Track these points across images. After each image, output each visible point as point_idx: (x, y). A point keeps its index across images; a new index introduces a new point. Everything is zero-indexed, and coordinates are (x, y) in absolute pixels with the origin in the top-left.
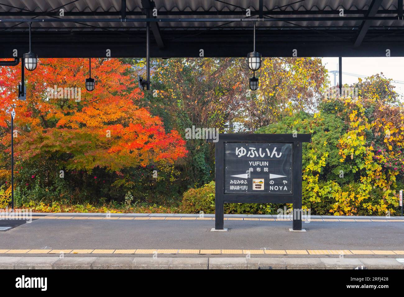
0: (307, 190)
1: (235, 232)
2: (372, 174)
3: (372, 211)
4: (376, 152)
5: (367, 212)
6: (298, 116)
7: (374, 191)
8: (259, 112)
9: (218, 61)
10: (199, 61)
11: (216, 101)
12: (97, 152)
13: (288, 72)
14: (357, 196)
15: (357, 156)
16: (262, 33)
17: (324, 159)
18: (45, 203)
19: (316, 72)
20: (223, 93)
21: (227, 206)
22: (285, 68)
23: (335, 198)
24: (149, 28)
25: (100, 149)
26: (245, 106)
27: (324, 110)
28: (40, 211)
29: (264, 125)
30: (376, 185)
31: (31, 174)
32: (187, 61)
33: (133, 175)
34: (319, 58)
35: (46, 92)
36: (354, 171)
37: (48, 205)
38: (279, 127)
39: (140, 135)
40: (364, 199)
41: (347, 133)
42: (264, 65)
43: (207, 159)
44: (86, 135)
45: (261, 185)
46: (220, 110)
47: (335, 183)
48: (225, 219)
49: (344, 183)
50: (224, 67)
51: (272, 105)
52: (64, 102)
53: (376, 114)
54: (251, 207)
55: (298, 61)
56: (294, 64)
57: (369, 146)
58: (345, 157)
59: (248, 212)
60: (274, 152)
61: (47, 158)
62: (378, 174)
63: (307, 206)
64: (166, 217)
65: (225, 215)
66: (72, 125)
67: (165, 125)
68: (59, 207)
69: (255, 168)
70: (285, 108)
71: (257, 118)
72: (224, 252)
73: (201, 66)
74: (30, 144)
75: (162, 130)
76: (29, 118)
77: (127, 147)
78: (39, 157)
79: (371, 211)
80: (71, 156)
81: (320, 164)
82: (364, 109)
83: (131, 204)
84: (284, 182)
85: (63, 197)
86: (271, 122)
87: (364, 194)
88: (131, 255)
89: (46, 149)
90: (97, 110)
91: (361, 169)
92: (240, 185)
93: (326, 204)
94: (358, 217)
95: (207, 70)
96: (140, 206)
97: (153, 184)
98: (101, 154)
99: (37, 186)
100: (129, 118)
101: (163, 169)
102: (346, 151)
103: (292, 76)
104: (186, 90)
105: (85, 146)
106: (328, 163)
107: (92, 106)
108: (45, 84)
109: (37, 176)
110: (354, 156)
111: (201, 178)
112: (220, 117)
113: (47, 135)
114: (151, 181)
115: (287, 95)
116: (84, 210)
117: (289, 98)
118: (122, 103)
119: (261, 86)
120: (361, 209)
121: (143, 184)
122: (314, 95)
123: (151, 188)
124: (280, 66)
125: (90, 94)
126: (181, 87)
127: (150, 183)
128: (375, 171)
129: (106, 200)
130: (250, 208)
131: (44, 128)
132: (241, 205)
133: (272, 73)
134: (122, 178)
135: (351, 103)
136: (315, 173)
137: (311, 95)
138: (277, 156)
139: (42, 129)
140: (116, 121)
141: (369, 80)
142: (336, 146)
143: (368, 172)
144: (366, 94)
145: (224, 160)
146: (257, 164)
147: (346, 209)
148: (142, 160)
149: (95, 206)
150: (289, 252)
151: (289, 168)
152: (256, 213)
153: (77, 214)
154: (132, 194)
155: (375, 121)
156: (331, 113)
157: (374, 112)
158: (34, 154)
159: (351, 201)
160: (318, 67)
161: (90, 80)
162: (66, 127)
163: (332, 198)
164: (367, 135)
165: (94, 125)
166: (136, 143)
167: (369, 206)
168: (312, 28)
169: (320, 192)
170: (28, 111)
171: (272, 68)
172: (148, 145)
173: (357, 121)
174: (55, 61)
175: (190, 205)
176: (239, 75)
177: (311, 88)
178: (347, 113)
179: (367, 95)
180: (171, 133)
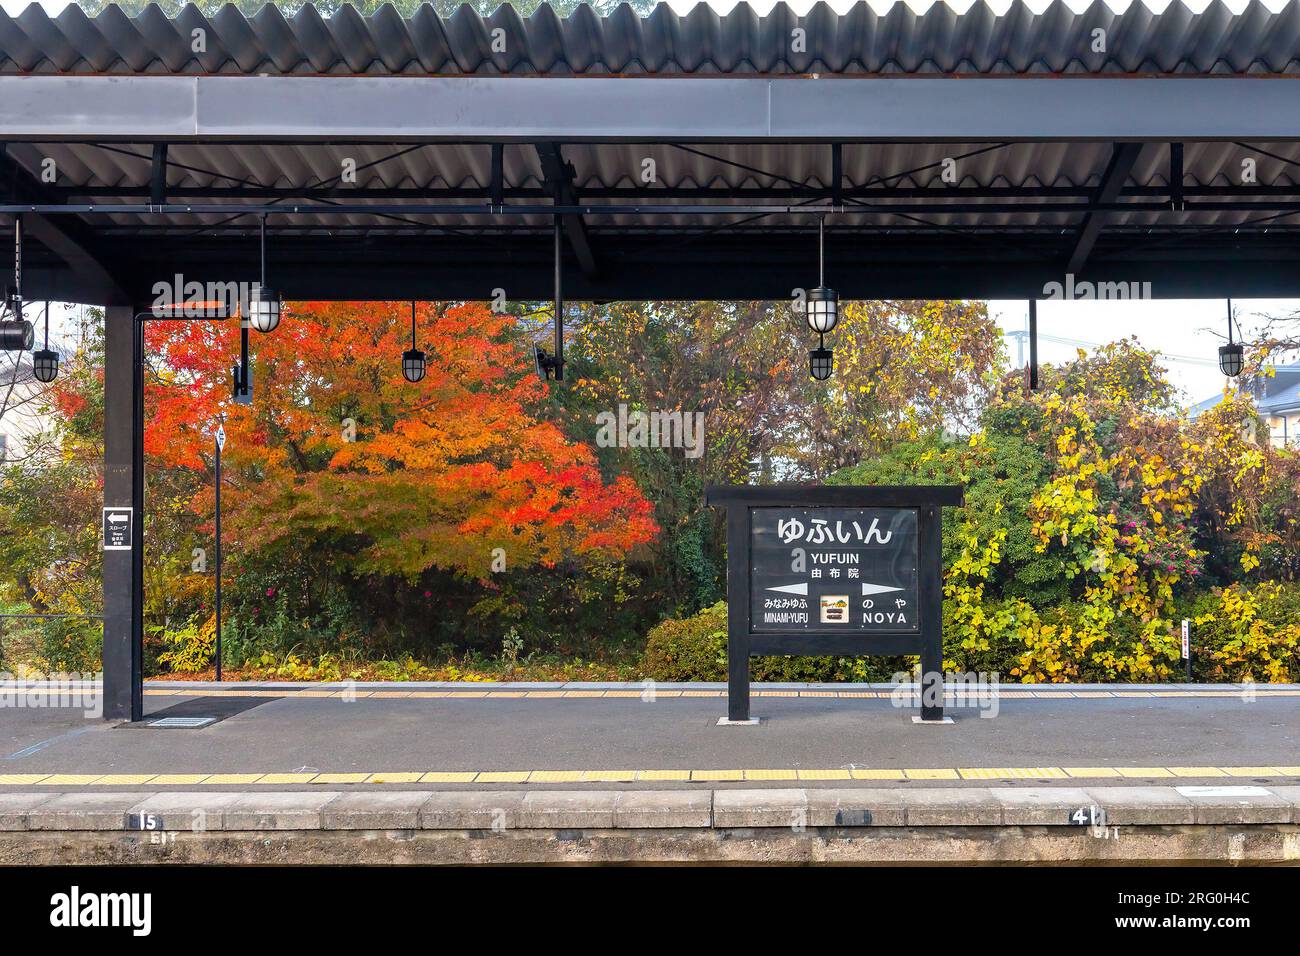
0: (956, 622)
1: (778, 726)
2: (1113, 582)
3: (1116, 670)
4: (1123, 529)
5: (1103, 672)
6: (931, 441)
7: (1119, 623)
8: (835, 432)
9: (733, 309)
10: (684, 308)
11: (729, 405)
12: (433, 531)
13: (904, 334)
14: (1079, 635)
15: (1076, 539)
16: (842, 241)
17: (996, 546)
18: (301, 658)
19: (976, 334)
20: (746, 385)
21: (759, 663)
22: (897, 325)
23: (1023, 640)
24: (561, 228)
25: (439, 524)
26: (800, 418)
27: (994, 426)
28: (289, 677)
29: (848, 464)
30: (1124, 608)
31: (265, 587)
32: (655, 308)
33: (524, 588)
34: (979, 301)
35: (304, 383)
36: (1070, 575)
37: (309, 662)
38: (885, 469)
39: (540, 491)
40: (1096, 642)
41: (1052, 481)
42: (847, 317)
43: (707, 547)
44: (404, 490)
45: (840, 611)
46: (739, 427)
47: (1023, 605)
48: (752, 694)
49: (1047, 605)
50: (749, 321)
51: (867, 416)
52: (349, 408)
53: (1121, 435)
54: (817, 665)
55: (930, 309)
56: (920, 314)
57: (1106, 513)
58: (1049, 541)
59: (811, 675)
60: (873, 530)
61: (306, 546)
62: (1129, 581)
63: (956, 660)
64: (606, 690)
65: (752, 685)
66: (370, 465)
67: (603, 466)
68: (336, 667)
69: (826, 568)
70: (898, 423)
71: (830, 447)
72: (752, 775)
73: (690, 320)
74: (263, 511)
75: (594, 475)
76: (261, 449)
77: (507, 519)
78: (288, 542)
79: (1112, 671)
80: (366, 540)
81: (988, 559)
82: (1093, 425)
83: (518, 659)
84: (897, 602)
85: (348, 643)
86: (865, 455)
87: (1094, 631)
88: (520, 786)
89: (305, 525)
90: (431, 427)
91: (1087, 569)
92: (790, 610)
93: (1003, 655)
94: (1080, 686)
95: (706, 330)
96: (540, 664)
97: (572, 610)
98: (442, 535)
99: (281, 616)
100: (511, 448)
101: (597, 573)
102: (1049, 526)
103: (915, 344)
104: (654, 379)
105: (402, 516)
106: (1007, 556)
107: (420, 417)
108: (301, 363)
109: (280, 592)
110: (1069, 538)
111: (692, 593)
112: (739, 444)
113: (305, 489)
114: (567, 603)
115: (902, 389)
116: (399, 675)
117: (908, 397)
118: (494, 410)
119: (840, 369)
120: (1088, 667)
121: (548, 610)
122: (971, 390)
123: (568, 619)
124: (886, 320)
125: (415, 388)
126: (642, 370)
127: (565, 606)
128: (1121, 574)
129: (454, 649)
130: (814, 666)
131: (298, 473)
132: (792, 659)
133: (867, 338)
134: (495, 594)
135: (1060, 410)
136: (974, 580)
137: (961, 391)
138: (879, 540)
139: (293, 475)
140: (479, 455)
141: (1103, 355)
142: (1025, 515)
143: (1103, 578)
144: (1096, 387)
145: (750, 550)
146: (831, 558)
147: (1052, 668)
148: (544, 551)
149: (427, 666)
150: (913, 774)
151: (911, 569)
152: (829, 678)
153: (382, 684)
154: (520, 634)
155: (1120, 453)
156: (1011, 433)
157: (1117, 430)
158: (273, 537)
159: (1063, 649)
160: (978, 323)
161: (414, 355)
162: (353, 469)
163: (1016, 640)
164: (1101, 488)
165: (425, 465)
166: (530, 507)
167: (1107, 659)
168: (963, 231)
169: (988, 626)
170: (255, 432)
171: (867, 326)
172: (561, 513)
173: (1075, 453)
174: (326, 307)
175: (665, 660)
176: (786, 343)
177: (962, 375)
178: (1051, 434)
179: (1100, 390)
180: (617, 484)
